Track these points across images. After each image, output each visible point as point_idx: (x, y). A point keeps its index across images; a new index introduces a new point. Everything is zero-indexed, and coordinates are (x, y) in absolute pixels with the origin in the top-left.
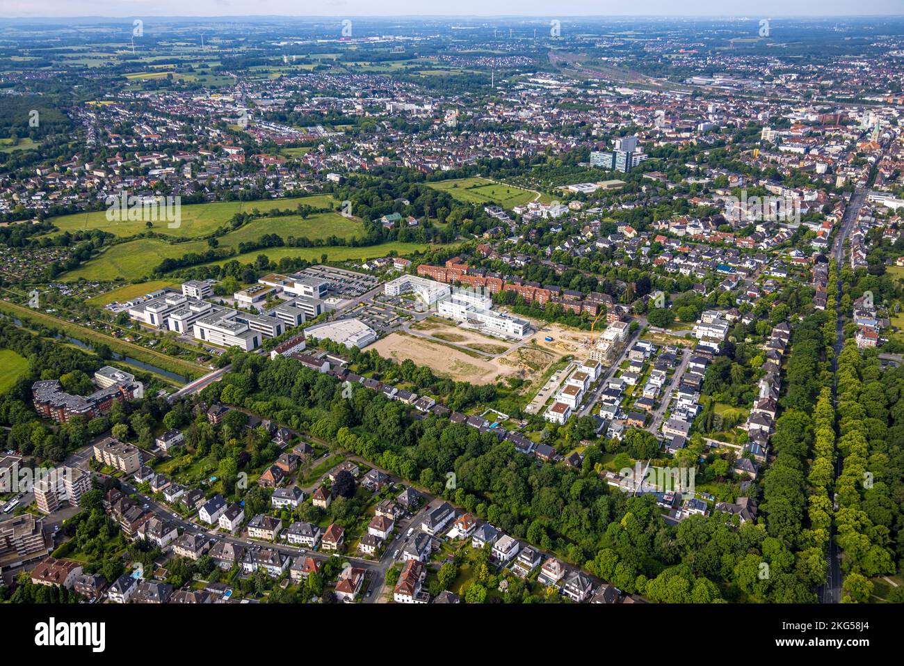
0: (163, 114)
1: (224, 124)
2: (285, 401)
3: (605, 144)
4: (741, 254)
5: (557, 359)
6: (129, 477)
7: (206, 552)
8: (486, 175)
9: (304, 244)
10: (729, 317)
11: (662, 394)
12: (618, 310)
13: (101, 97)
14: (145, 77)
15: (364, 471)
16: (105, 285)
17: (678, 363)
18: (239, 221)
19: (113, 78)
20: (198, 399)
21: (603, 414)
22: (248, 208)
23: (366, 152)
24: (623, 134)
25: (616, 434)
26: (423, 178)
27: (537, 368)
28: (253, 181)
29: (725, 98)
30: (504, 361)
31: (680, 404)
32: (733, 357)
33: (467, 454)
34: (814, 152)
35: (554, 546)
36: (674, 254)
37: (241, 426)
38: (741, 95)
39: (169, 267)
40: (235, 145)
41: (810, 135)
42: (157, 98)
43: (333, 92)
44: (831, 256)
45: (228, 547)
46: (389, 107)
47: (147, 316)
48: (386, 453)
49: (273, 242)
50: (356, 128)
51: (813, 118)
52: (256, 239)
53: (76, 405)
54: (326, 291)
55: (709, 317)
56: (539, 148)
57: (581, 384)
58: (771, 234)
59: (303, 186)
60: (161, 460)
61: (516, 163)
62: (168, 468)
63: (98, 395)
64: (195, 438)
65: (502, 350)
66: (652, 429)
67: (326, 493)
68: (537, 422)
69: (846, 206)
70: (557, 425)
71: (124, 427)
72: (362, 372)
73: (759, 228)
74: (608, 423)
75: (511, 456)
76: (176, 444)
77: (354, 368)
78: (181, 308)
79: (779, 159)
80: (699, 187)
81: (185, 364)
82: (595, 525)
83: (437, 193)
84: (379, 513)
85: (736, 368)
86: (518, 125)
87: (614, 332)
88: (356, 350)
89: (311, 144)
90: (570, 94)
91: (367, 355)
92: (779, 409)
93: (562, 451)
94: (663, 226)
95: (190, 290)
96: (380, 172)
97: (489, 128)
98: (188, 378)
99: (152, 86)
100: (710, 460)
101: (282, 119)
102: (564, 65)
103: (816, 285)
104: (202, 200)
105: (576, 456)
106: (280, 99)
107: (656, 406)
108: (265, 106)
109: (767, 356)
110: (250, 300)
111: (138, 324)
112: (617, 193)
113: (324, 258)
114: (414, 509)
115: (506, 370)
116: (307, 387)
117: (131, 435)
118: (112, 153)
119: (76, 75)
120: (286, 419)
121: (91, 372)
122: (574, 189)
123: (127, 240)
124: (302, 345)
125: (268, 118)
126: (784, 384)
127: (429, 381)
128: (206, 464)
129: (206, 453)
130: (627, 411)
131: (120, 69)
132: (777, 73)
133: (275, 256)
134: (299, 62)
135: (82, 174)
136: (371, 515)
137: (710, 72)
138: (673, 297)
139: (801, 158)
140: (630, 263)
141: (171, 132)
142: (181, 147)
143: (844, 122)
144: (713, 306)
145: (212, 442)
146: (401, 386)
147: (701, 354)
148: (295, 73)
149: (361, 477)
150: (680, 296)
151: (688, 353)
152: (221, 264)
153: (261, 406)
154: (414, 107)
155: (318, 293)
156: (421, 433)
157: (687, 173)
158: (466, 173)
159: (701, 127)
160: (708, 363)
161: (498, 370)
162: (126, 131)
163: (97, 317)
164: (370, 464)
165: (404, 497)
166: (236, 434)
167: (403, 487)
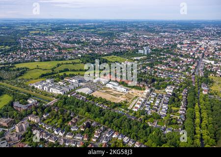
0: (39, 41)
1: (53, 43)
2: (72, 106)
3: (142, 48)
4: (175, 73)
5: (134, 97)
6: (37, 124)
7: (56, 141)
8: (115, 55)
9: (74, 70)
10: (173, 87)
11: (159, 105)
12: (148, 86)
13: (24, 36)
14: (34, 32)
15: (92, 122)
16: (28, 80)
17: (162, 98)
18: (58, 65)
19: (26, 33)
20: (52, 106)
21: (146, 109)
22: (60, 62)
23: (87, 50)
24: (146, 46)
25: (149, 114)
26: (100, 56)
27: (130, 99)
28: (61, 56)
29: (168, 38)
30: (122, 97)
31: (164, 107)
32: (175, 96)
33: (116, 118)
34: (190, 50)
35: (137, 139)
36: (160, 73)
37: (63, 112)
38: (172, 37)
39: (43, 76)
40: (56, 48)
41: (188, 46)
42: (37, 37)
43: (78, 36)
44: (195, 73)
45: (62, 140)
46: (91, 39)
47: (39, 87)
48: (97, 118)
49: (67, 70)
50: (84, 44)
51: (189, 42)
52: (63, 70)
53: (24, 107)
54: (80, 81)
55: (169, 87)
56: (126, 49)
57: (140, 102)
58: (181, 69)
59: (73, 57)
60: (44, 120)
61: (121, 52)
62: (46, 121)
63: (29, 105)
64: (52, 115)
65: (121, 95)
66: (158, 113)
67: (84, 127)
68: (131, 111)
69: (198, 62)
70: (136, 112)
71: (36, 112)
72: (90, 100)
73: (178, 67)
74: (147, 111)
75: (126, 118)
76: (48, 116)
77: (88, 99)
78: (46, 85)
79: (182, 52)
80: (164, 58)
81: (48, 98)
82: (146, 134)
83: (104, 59)
84: (96, 132)
85: (176, 99)
86: (121, 44)
87: (147, 91)
88: (88, 95)
89: (74, 48)
90: (133, 37)
91: (91, 96)
92: (187, 108)
93: (137, 118)
94: (156, 67)
95: (48, 81)
96: (90, 54)
97: (115, 44)
98: (49, 101)
99: (36, 34)
100: (172, 120)
101: (66, 42)
102: (131, 30)
103: (193, 80)
104: (49, 60)
105: (141, 119)
106: (66, 38)
107: (158, 107)
108: (62, 39)
109: (182, 96)
110: (62, 83)
111: (37, 89)
112: (145, 59)
113: (79, 74)
114: (104, 131)
115: (123, 99)
116: (77, 103)
117: (37, 114)
118: (28, 49)
119: (17, 31)
120: (73, 111)
121: (27, 100)
122: (135, 58)
123: (33, 69)
124: (75, 94)
125: (63, 42)
126: (187, 102)
127: (105, 102)
128: (55, 121)
129: (55, 118)
130: (152, 108)
131: (28, 30)
132: (180, 32)
133: (68, 73)
134: (69, 29)
135: (21, 54)
136: (94, 132)
137: (164, 32)
138: (160, 83)
139: (187, 51)
140: (149, 75)
141: (41, 45)
142: (44, 48)
143: (196, 43)
144: (169, 85)
145: (56, 115)
146: (99, 103)
147: (167, 95)
148: (69, 32)
149: (91, 123)
150: (162, 82)
151: (164, 95)
152: (55, 75)
153: (67, 107)
154: (97, 39)
155: (78, 82)
156: (105, 114)
157: (161, 55)
158: (110, 55)
159: (163, 44)
160: (169, 98)
161: (121, 99)
162: (30, 44)
163: (27, 87)
164: (93, 121)
165: (102, 128)
166: (61, 114)
167: (101, 126)
